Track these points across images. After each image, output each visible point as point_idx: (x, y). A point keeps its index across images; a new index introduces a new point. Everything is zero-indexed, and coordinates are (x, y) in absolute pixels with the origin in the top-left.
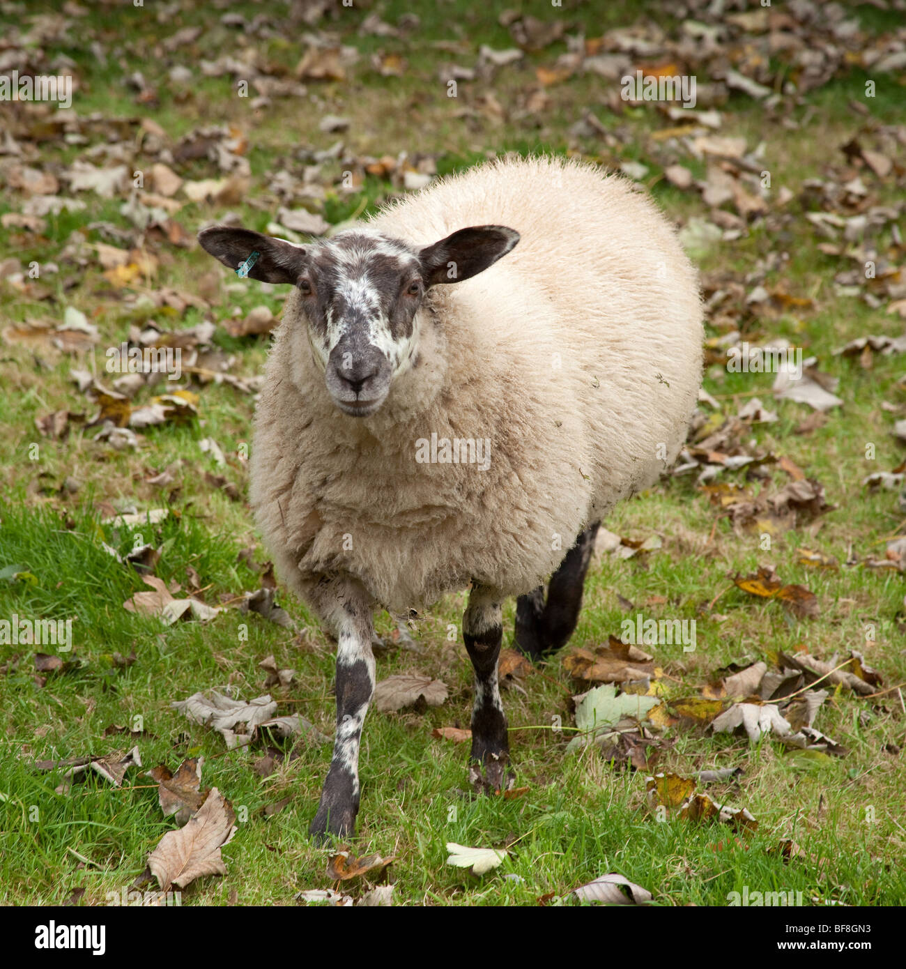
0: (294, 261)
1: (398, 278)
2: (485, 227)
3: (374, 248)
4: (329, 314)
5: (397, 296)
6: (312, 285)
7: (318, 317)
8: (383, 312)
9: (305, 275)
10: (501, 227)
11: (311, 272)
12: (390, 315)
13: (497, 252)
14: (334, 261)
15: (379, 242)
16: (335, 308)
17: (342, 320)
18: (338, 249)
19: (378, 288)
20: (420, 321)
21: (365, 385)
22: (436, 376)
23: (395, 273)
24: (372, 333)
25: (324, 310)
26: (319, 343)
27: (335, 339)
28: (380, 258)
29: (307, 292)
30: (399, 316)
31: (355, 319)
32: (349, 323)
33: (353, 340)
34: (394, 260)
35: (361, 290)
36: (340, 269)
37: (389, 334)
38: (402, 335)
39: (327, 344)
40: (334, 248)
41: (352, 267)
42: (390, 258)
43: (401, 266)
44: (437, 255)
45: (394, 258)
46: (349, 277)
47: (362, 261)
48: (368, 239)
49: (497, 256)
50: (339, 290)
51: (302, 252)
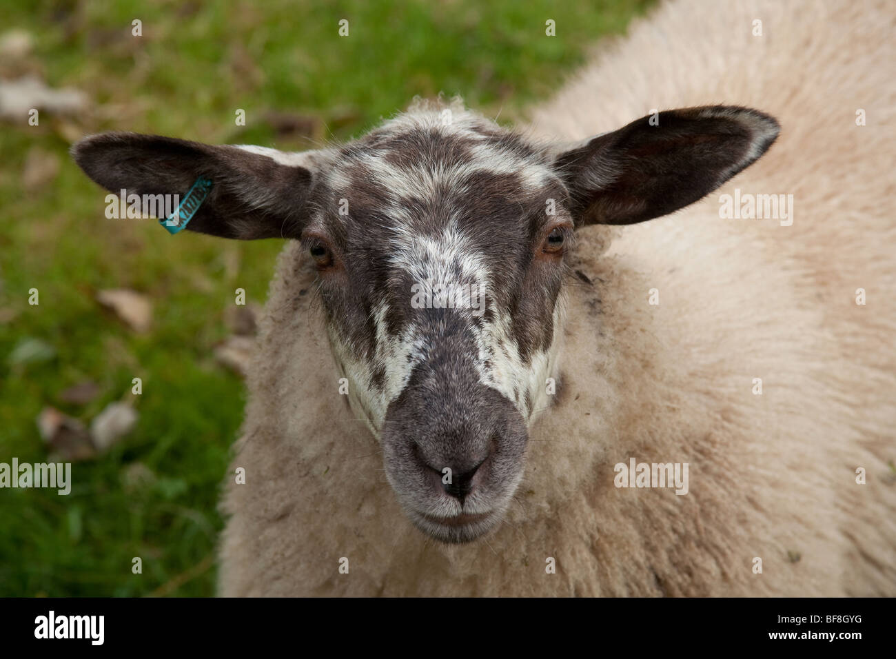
0: (285, 195)
1: (522, 221)
2: (703, 109)
3: (468, 159)
4: (381, 313)
5: (526, 261)
6: (335, 250)
7: (354, 319)
8: (500, 303)
9: (318, 226)
10: (739, 110)
11: (332, 220)
12: (513, 306)
13: (727, 163)
14: (381, 196)
15: (474, 142)
16: (392, 303)
17: (412, 329)
18: (388, 168)
19: (485, 248)
20: (566, 309)
21: (476, 480)
22: (594, 423)
23: (516, 211)
24: (483, 355)
25: (367, 307)
26: (359, 374)
27: (398, 375)
28: (482, 180)
29: (323, 259)
30: (531, 307)
31: (442, 327)
32: (430, 337)
33: (443, 377)
34: (512, 181)
35: (448, 257)
36: (395, 213)
37: (512, 349)
38: (536, 347)
39: (379, 378)
40: (377, 164)
41: (423, 206)
42: (502, 177)
43: (528, 196)
44: (595, 168)
45: (512, 177)
46: (418, 229)
47: (443, 191)
48: (450, 139)
49: (726, 171)
50: (398, 261)
51: (301, 175)
